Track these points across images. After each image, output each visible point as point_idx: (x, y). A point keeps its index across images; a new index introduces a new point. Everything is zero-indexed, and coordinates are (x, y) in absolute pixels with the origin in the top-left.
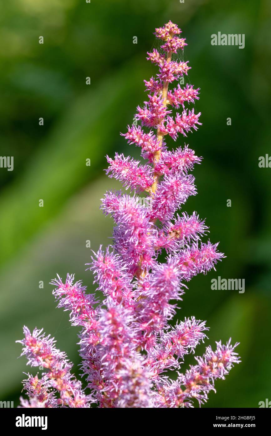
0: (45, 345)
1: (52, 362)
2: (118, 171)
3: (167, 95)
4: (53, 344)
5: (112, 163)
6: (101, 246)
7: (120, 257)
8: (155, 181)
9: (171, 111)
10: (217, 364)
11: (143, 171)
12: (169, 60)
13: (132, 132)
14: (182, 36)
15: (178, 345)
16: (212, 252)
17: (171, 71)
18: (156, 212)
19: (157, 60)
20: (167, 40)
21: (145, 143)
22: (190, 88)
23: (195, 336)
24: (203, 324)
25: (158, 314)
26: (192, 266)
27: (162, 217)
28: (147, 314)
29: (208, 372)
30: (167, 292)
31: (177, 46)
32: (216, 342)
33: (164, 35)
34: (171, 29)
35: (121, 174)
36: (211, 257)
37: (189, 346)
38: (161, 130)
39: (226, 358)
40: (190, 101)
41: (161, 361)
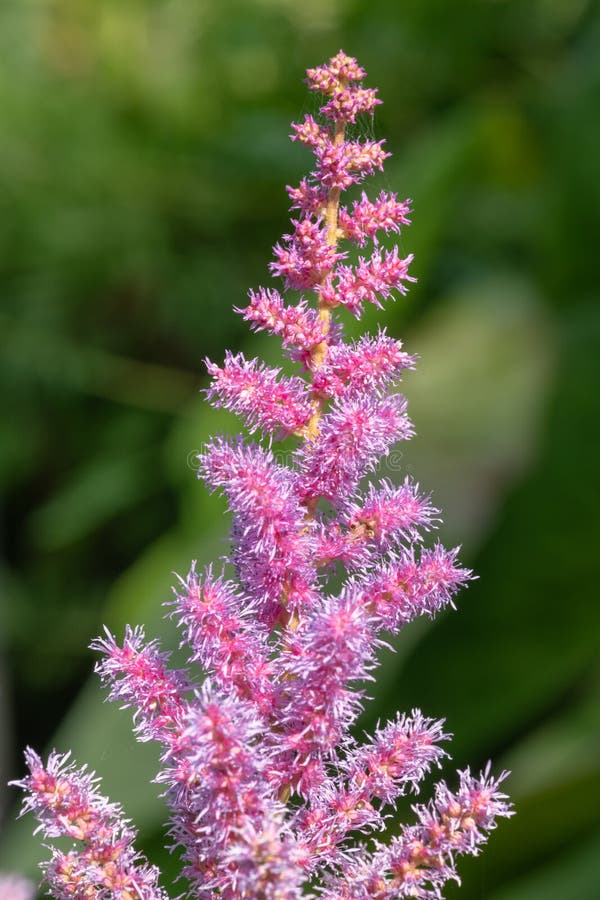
0: (75, 789)
1: (92, 825)
2: (231, 392)
3: (338, 217)
4: (95, 785)
5: (217, 375)
6: (194, 563)
7: (237, 585)
8: (315, 412)
9: (347, 252)
10: (459, 823)
11: (287, 392)
12: (340, 138)
13: (257, 304)
14: (367, 83)
15: (378, 776)
16: (444, 569)
17: (341, 164)
18: (317, 483)
19: (313, 139)
20: (333, 94)
21: (290, 327)
22: (388, 199)
23: (419, 755)
24: (438, 726)
25: (322, 713)
26: (402, 600)
27: (331, 494)
28: (298, 715)
29: (441, 840)
30: (339, 664)
31: (355, 108)
32: (459, 771)
33: (325, 83)
34: (341, 69)
35: (238, 398)
36: (443, 580)
37: (405, 778)
38: (325, 298)
39: (481, 807)
40: (389, 228)
41: (340, 814)
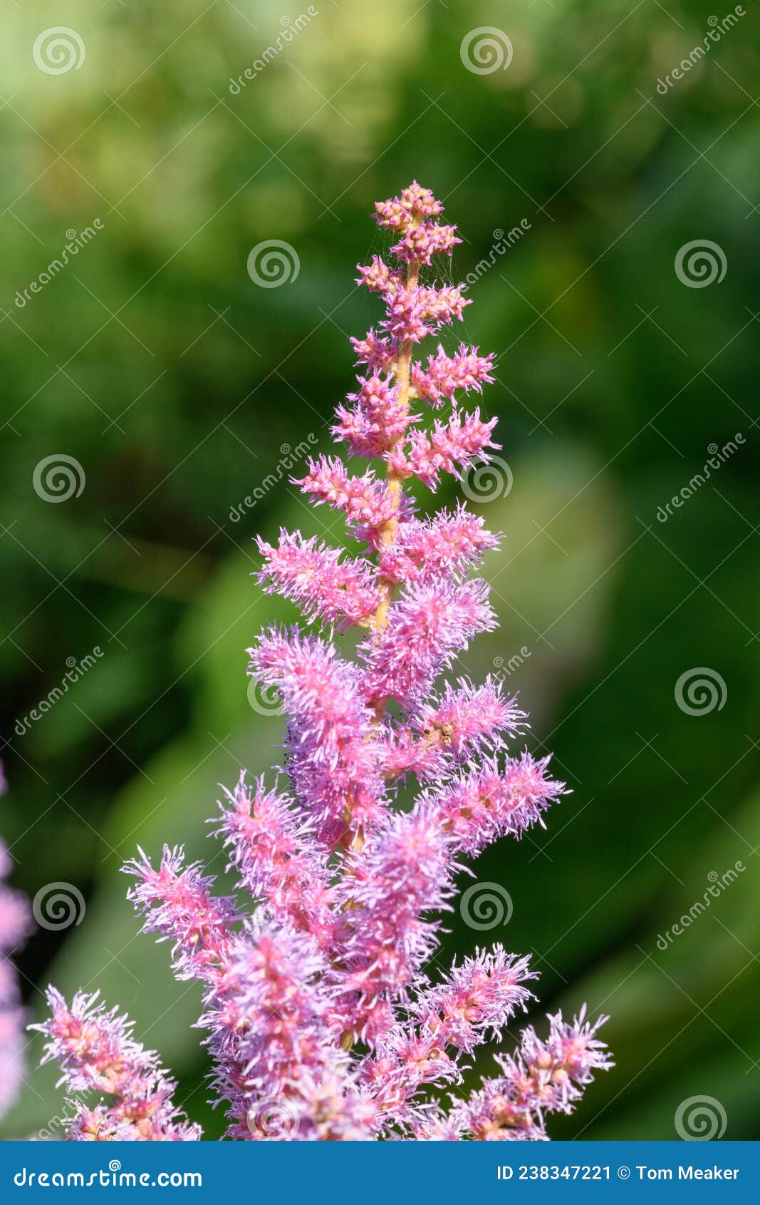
0: (104, 1035)
1: (124, 1076)
2: (286, 576)
3: (411, 374)
4: (127, 1029)
5: (270, 556)
6: (243, 773)
7: (292, 800)
8: (383, 600)
9: (421, 415)
10: (549, 1076)
11: (351, 575)
12: (413, 282)
13: (317, 474)
14: (445, 219)
15: (454, 1021)
16: (533, 782)
17: (415, 312)
18: (385, 682)
19: (382, 283)
20: (405, 231)
21: (355, 501)
22: (469, 353)
23: (502, 997)
24: (523, 963)
25: (391, 947)
26: (484, 817)
27: (401, 694)
28: (363, 949)
29: (529, 1095)
30: (411, 891)
31: (431, 247)
32: (549, 1016)
33: (397, 218)
34: (415, 202)
35: (294, 583)
36: (531, 794)
37: (486, 1024)
38: (395, 467)
39: (575, 1057)
40: (470, 386)
41: (411, 1065)
